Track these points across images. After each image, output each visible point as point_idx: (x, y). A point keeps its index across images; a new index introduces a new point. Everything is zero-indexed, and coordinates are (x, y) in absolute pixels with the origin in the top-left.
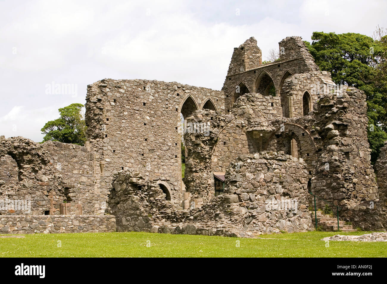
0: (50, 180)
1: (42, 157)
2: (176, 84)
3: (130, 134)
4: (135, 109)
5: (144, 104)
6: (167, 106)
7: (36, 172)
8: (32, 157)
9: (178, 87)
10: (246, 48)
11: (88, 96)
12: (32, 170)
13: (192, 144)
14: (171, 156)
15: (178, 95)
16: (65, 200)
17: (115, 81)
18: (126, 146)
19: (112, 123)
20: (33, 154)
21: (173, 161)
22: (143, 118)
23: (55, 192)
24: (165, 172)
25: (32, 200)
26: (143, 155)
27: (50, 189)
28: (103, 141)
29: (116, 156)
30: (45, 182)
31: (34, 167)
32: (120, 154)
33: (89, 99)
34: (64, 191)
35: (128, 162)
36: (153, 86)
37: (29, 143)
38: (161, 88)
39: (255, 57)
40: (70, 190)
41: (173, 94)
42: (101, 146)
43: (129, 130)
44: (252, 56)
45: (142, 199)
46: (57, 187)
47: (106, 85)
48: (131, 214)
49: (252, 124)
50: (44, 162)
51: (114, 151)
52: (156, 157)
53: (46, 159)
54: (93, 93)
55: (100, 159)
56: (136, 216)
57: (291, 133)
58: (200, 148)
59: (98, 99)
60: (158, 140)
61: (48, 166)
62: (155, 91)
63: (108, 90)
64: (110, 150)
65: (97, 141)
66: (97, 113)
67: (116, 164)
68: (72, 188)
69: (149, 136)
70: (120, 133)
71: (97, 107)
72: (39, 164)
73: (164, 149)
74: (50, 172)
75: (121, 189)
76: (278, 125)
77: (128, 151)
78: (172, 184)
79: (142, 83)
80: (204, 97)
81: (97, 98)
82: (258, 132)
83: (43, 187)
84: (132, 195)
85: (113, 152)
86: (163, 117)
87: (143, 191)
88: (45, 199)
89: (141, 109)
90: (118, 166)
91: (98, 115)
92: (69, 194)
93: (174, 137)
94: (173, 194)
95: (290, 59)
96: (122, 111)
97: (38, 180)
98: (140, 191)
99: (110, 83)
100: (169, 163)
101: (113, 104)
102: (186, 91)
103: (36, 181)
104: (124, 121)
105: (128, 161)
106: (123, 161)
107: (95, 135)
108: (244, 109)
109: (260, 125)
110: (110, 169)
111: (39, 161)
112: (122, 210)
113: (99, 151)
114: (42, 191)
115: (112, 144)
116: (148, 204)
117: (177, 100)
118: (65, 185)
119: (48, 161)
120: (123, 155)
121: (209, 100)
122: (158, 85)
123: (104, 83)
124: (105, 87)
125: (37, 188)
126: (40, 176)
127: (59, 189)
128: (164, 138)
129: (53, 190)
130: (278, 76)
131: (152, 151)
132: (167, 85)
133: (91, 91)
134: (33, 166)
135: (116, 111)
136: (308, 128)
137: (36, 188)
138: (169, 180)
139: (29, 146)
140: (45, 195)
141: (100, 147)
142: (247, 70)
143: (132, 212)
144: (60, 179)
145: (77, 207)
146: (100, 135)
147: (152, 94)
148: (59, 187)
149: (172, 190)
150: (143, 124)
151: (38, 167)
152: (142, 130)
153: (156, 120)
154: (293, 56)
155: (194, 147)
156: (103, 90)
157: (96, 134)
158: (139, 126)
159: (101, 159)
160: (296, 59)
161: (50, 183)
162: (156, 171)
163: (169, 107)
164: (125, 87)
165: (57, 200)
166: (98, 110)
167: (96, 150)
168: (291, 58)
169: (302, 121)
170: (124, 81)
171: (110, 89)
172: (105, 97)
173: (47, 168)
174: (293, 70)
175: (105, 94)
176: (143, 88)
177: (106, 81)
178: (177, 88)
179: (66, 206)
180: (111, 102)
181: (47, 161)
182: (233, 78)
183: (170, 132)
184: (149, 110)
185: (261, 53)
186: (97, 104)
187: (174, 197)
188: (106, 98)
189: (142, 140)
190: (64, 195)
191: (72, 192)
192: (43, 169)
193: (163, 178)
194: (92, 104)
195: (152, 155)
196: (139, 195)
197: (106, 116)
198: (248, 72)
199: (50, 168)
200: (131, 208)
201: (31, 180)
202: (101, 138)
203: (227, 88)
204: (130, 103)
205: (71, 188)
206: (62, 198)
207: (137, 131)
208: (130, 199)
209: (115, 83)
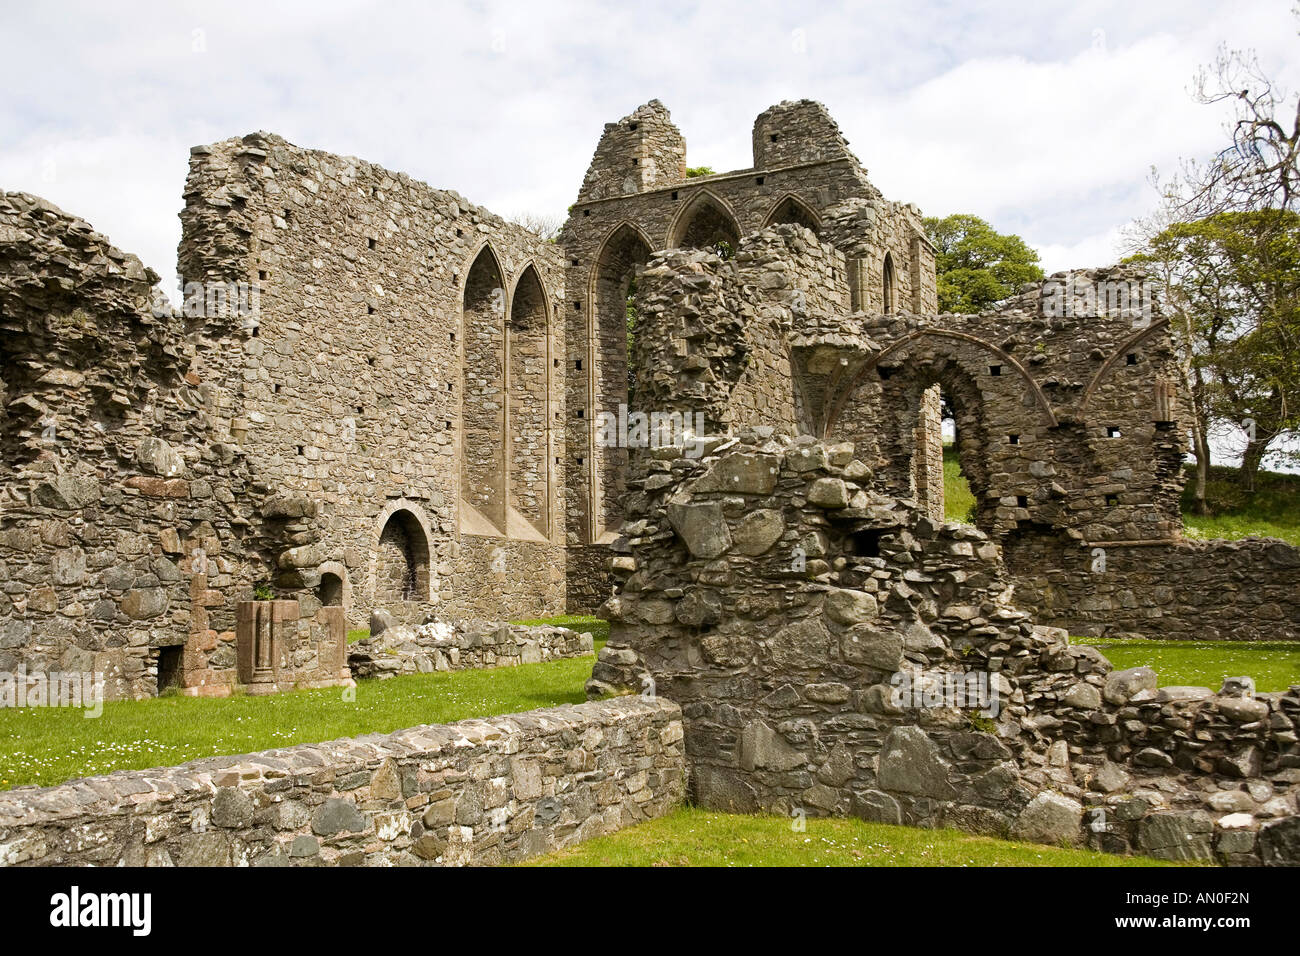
0: (196, 466)
1: (155, 337)
2: (455, 198)
3: (328, 337)
4: (344, 253)
5: (372, 243)
6: (431, 264)
7: (115, 414)
8: (101, 327)
9: (462, 211)
10: (646, 127)
11: (195, 185)
12: (92, 402)
13: (675, 367)
14: (436, 422)
15: (459, 233)
16: (264, 580)
17: (291, 148)
18: (314, 373)
19: (275, 290)
20: (105, 306)
21: (439, 438)
22: (367, 290)
23: (215, 538)
24: (419, 472)
25: (93, 583)
26: (360, 410)
27: (192, 520)
28: (244, 349)
29: (284, 407)
30: (166, 478)
31: (107, 385)
32: (294, 399)
33: (197, 194)
34: (257, 533)
35: (317, 431)
36: (396, 190)
37: (88, 246)
38: (419, 202)
39: (668, 155)
40: (297, 527)
41: (448, 229)
42: (237, 364)
43: (324, 321)
44: (661, 150)
45: (898, 609)
46: (229, 511)
47: (263, 153)
48: (825, 702)
49: (809, 323)
50: (162, 367)
51: (278, 387)
52: (397, 421)
53: (171, 350)
54: (217, 174)
55: (231, 412)
56: (872, 721)
57: (941, 363)
58: (703, 385)
59: (235, 197)
60: (405, 367)
61: (177, 391)
62: (400, 207)
63: (267, 171)
64: (264, 381)
65: (223, 346)
66: (230, 246)
67: (280, 433)
68: (305, 520)
69: (382, 350)
70: (297, 326)
71: (230, 225)
72: (135, 369)
73: (420, 396)
74: (191, 421)
75: (735, 544)
76: (888, 336)
77: (320, 394)
78: (435, 513)
79: (369, 174)
80: (521, 255)
81: (230, 195)
82: (834, 351)
83: (159, 510)
84: (823, 583)
85: (273, 390)
86: (420, 297)
87: (898, 563)
88: (167, 575)
89: (362, 259)
90: (289, 440)
91: (233, 253)
92: (293, 551)
93: (446, 364)
94: (436, 546)
95: (799, 161)
96: (307, 253)
97: (124, 464)
98: (879, 562)
99: (275, 148)
100: (430, 445)
101: (281, 223)
102: (481, 227)
103: (115, 468)
104: (311, 289)
105: (318, 426)
106: (303, 426)
107: (218, 324)
108: (781, 271)
109: (838, 330)
110: (262, 450)
111: (138, 359)
112: (745, 670)
113: (227, 383)
114: (152, 528)
115: (273, 361)
116: (938, 642)
117: (457, 251)
118: (267, 499)
119: (180, 363)
120: (303, 405)
121: (531, 266)
122: (412, 190)
123: (258, 145)
124: (260, 159)
125: (123, 511)
126: (139, 443)
127: (235, 521)
128: (419, 364)
129: (207, 524)
130: (757, 209)
131: (385, 399)
132: (435, 198)
133: (206, 166)
134: (103, 378)
135: (289, 249)
136: (1017, 351)
137: (119, 508)
138: (426, 500)
139: (87, 258)
140: (166, 553)
141: (232, 369)
142: (646, 189)
143: (838, 691)
144: (243, 465)
145: (324, 621)
146: (234, 328)
147: (393, 216)
148: (236, 512)
149: (433, 530)
150: (366, 310)
151: (128, 388)
152: (363, 327)
153: (401, 303)
154: (811, 155)
155: (679, 380)
156: (252, 170)
157: (220, 320)
158: (354, 311)
159: (235, 410)
160: (825, 164)
161: (194, 486)
162: (396, 468)
163: (437, 266)
164: (320, 177)
165: (224, 580)
166: (233, 235)
167: (217, 379)
168: (802, 159)
169: (993, 324)
170: (318, 155)
171: (275, 170)
172: (257, 195)
173: (173, 400)
174: (810, 194)
175: (259, 187)
176: (371, 191)
177: (265, 140)
178: (457, 213)
179: (278, 618)
180: (276, 217)
181: (175, 359)
182: (597, 210)
183: (436, 345)
184: (383, 265)
185: (684, 147)
186: (230, 214)
187: (440, 556)
188: (261, 198)
189: (361, 360)
190: (256, 555)
191: (308, 543)
192: (151, 403)
193: (413, 493)
194: (211, 211)
195: (385, 415)
196: (872, 584)
197: (258, 261)
198: (650, 194)
199: (193, 405)
200: (822, 667)
201: (84, 459)
202: (235, 336)
203: (574, 240)
204: (333, 231)
205: (298, 520)
206: (246, 569)
207: (349, 328)
208: (819, 610)
209: (292, 155)
